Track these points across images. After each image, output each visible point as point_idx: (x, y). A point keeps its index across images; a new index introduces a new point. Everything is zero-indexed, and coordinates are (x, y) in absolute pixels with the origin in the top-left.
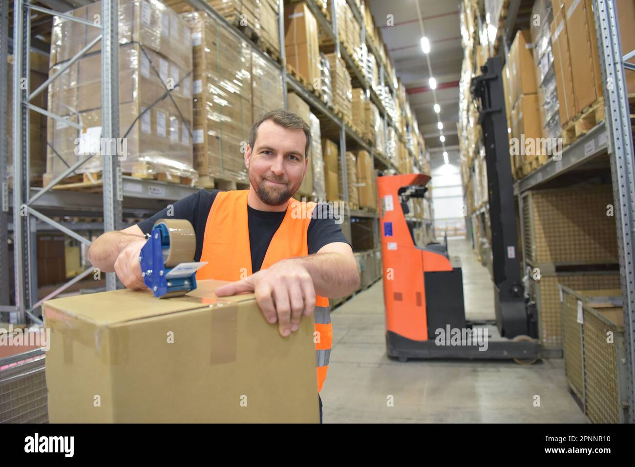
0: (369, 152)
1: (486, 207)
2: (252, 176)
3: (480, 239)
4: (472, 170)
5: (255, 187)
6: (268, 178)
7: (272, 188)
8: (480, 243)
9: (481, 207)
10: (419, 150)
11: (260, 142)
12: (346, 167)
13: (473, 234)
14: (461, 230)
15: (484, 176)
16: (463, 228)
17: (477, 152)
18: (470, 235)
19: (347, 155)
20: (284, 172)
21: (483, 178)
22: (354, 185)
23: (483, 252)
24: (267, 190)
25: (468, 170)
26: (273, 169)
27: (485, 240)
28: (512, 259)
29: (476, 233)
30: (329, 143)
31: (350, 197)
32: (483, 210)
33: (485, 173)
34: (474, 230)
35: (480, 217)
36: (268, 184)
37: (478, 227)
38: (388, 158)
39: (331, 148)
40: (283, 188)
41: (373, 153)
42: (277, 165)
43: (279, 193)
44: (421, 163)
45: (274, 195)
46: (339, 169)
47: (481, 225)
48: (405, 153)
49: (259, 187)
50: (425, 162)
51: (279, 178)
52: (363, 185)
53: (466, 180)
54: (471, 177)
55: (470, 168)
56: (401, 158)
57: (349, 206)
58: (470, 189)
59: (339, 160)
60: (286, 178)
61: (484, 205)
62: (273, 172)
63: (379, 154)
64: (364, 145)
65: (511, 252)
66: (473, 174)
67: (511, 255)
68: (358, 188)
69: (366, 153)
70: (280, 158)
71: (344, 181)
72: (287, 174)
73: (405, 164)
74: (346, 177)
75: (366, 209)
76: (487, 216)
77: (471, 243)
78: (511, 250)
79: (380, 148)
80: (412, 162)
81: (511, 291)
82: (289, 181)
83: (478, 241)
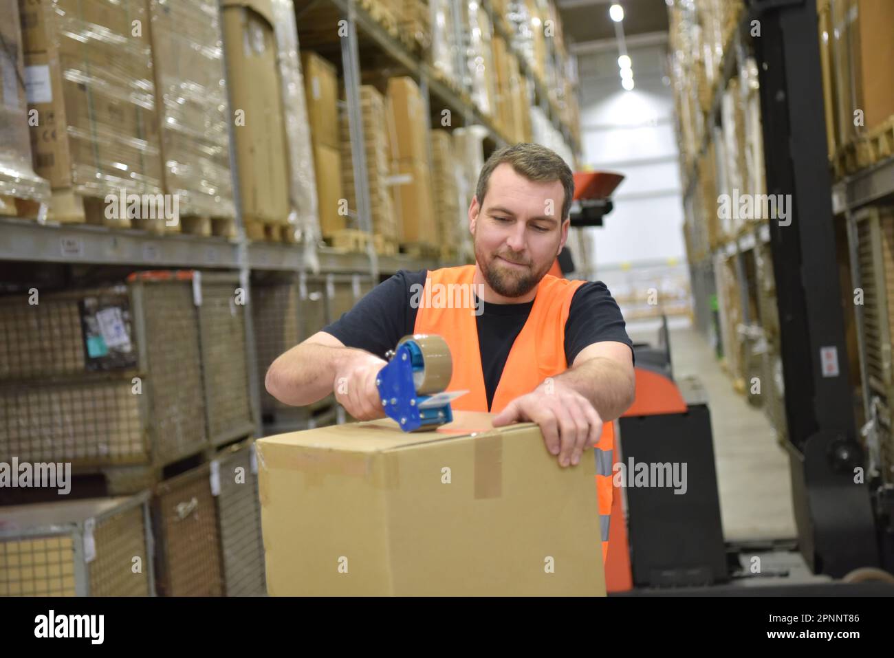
0: (418, 81)
1: (757, 235)
2: (479, 250)
3: (742, 328)
4: (712, 121)
5: (482, 267)
6: (502, 256)
7: (507, 270)
8: (740, 338)
9: (742, 233)
10: (547, 56)
11: (492, 201)
12: (361, 132)
13: (716, 315)
14: (676, 298)
15: (751, 147)
16: (682, 292)
17: (730, 71)
18: (706, 318)
19: (364, 96)
20: (526, 246)
21: (748, 152)
22: (384, 181)
23: (750, 367)
24: (501, 273)
25: (700, 119)
26: (510, 241)
27: (754, 331)
28: (831, 379)
29: (729, 309)
30: (315, 62)
31: (375, 218)
32: (749, 242)
33: (755, 135)
34: (721, 302)
35: (737, 263)
36: (501, 265)
37: (731, 292)
38: (464, 90)
39: (323, 78)
40: (523, 272)
41: (425, 79)
42: (515, 237)
43: (516, 278)
44: (552, 94)
45: (510, 282)
46: (341, 137)
47: (742, 287)
48: (509, 68)
49: (487, 268)
50: (563, 89)
51: (517, 256)
52: (405, 179)
53: (693, 148)
54: (708, 140)
55: (706, 114)
56: (499, 86)
57: (375, 244)
58: (705, 178)
59: (341, 111)
60: (527, 256)
61: (750, 229)
62: (510, 246)
63: (442, 82)
64: (401, 56)
65: (829, 362)
66: (717, 132)
67: (830, 368)
68: (391, 189)
69: (409, 84)
70: (521, 225)
71: (359, 173)
72: (531, 251)
73: (509, 102)
74: (363, 160)
75: (414, 252)
76: (761, 262)
77: (713, 341)
78: (829, 356)
79: (443, 63)
80: (529, 96)
81: (833, 458)
82: (532, 261)
83: (734, 333)
